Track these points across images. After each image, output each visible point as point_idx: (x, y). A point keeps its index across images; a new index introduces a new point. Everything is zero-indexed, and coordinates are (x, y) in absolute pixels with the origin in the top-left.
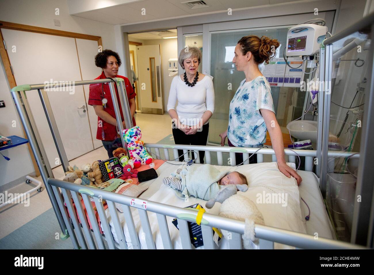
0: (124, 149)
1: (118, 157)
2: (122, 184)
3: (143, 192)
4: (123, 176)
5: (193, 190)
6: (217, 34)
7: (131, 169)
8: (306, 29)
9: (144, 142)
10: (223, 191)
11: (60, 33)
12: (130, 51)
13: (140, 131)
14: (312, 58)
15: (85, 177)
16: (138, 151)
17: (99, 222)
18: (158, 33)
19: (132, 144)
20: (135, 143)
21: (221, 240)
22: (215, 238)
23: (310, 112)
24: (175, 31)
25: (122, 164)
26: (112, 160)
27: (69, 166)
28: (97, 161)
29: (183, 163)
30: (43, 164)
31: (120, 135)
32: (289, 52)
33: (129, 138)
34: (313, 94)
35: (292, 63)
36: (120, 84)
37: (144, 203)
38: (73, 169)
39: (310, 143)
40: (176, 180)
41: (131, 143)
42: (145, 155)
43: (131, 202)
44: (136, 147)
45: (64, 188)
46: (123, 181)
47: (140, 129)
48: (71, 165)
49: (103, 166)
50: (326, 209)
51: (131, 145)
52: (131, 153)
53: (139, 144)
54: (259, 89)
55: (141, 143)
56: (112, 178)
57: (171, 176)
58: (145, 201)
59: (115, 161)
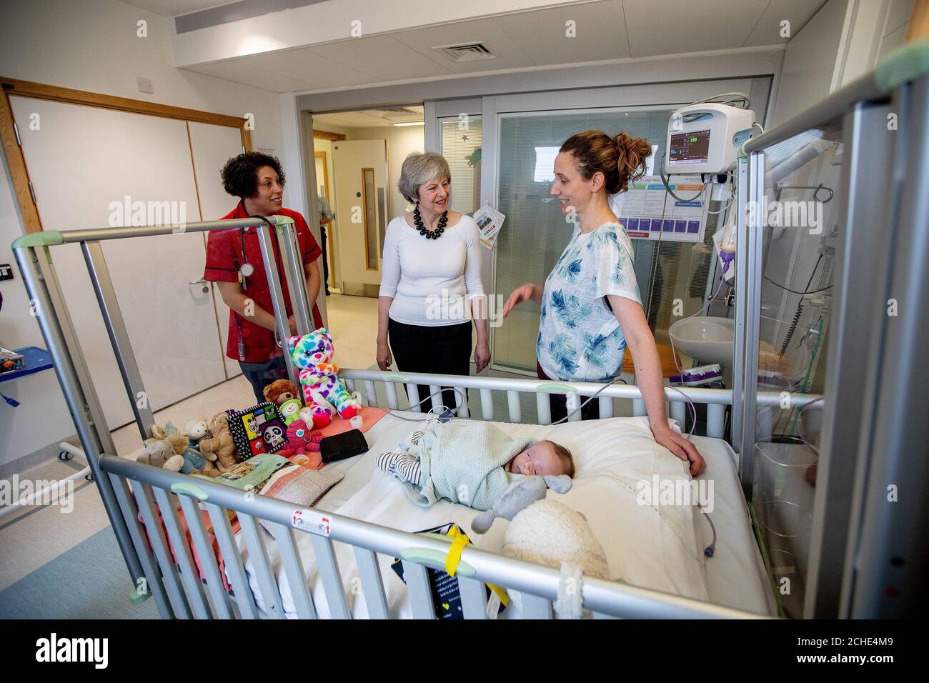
0: (292, 384)
1: (275, 401)
2: (282, 468)
3: (331, 488)
4: (287, 448)
5: (446, 484)
6: (513, 119)
7: (307, 431)
8: (708, 115)
9: (339, 367)
10: (512, 491)
11: (150, 110)
12: (317, 153)
13: (331, 341)
14: (722, 178)
15: (194, 450)
16: (323, 388)
17: (222, 563)
18: (381, 113)
19: (312, 370)
20: (318, 370)
21: (504, 611)
22: (490, 607)
23: (719, 298)
24: (420, 109)
25: (284, 418)
26: (262, 410)
27: (155, 424)
28: (223, 413)
29: (429, 416)
30: (90, 421)
31: (281, 350)
32: (672, 165)
33: (303, 356)
34: (725, 261)
35: (681, 188)
36: (284, 229)
37: (324, 520)
38: (163, 433)
39: (718, 373)
40: (409, 459)
41: (308, 368)
42: (340, 396)
43: (295, 518)
44: (319, 377)
45: (138, 479)
46: (283, 460)
47: (329, 336)
48: (160, 421)
49: (237, 425)
50: (753, 527)
51: (309, 373)
52: (308, 392)
53: (326, 371)
54: (602, 251)
55: (333, 368)
56: (259, 452)
57: (399, 448)
58: (326, 517)
59: (268, 413)
